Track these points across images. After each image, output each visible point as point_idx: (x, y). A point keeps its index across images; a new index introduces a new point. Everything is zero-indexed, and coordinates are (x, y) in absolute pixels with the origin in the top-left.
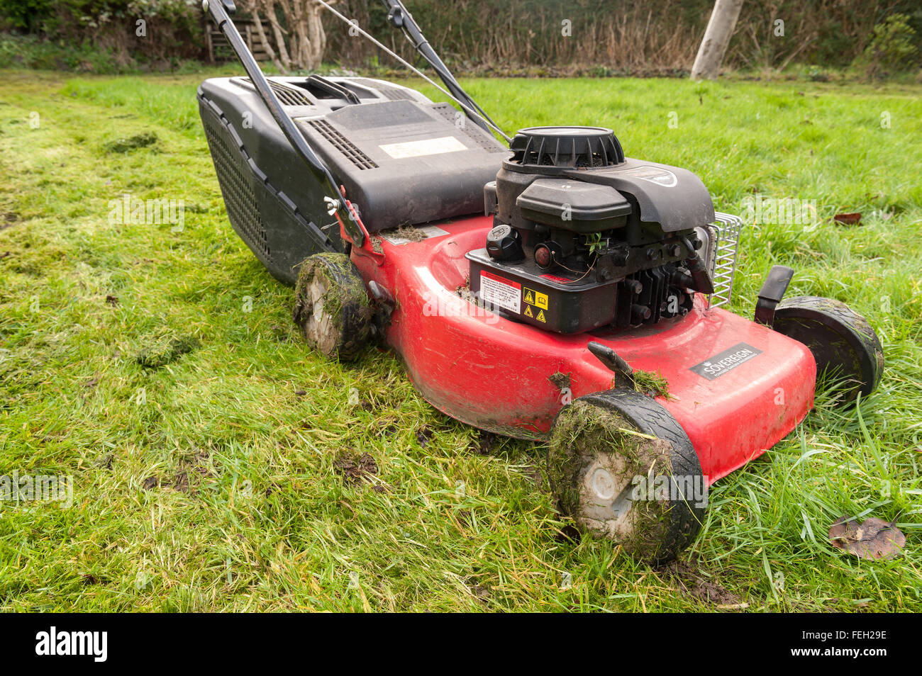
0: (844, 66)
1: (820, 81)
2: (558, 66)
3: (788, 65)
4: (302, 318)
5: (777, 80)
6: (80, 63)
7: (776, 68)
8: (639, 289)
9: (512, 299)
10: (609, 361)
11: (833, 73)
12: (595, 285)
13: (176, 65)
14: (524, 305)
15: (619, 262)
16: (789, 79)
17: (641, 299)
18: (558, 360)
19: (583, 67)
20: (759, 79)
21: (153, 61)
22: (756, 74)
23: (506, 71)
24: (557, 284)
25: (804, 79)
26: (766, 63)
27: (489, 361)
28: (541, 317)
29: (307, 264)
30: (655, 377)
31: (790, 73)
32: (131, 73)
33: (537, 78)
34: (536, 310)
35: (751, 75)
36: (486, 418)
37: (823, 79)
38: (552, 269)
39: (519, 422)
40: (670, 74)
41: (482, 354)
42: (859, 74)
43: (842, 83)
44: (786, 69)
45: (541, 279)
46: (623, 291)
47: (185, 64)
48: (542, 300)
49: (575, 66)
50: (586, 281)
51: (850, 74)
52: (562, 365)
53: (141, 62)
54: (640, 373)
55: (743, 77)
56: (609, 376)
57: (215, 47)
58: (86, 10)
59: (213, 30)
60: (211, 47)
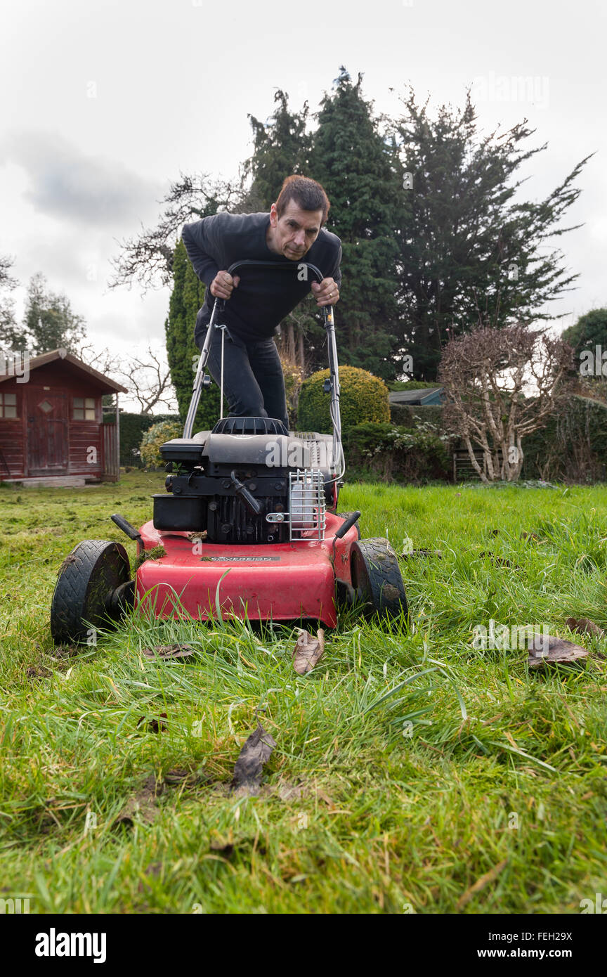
8: (213, 507)
57: (458, 470)
58: (367, 445)
59: (458, 457)
60: (455, 470)
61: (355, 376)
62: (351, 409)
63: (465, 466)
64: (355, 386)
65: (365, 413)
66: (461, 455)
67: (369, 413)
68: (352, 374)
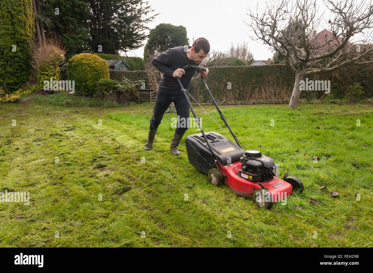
0: (342, 97)
1: (333, 103)
2: (247, 101)
3: (323, 98)
4: (210, 180)
5: (319, 103)
6: (103, 104)
7: (319, 99)
8: (265, 175)
9: (246, 177)
10: (260, 185)
11: (338, 100)
12: (258, 175)
13: (129, 104)
14: (248, 178)
15: (261, 172)
16: (323, 103)
17: (265, 177)
18: (253, 185)
19: (255, 101)
20: (313, 103)
21: (123, 103)
22: (312, 102)
23: (230, 103)
24: (253, 175)
25: (328, 103)
26: (315, 98)
27: (244, 186)
28: (251, 179)
29: (210, 171)
30: (267, 187)
31: (323, 101)
32: (117, 107)
33: (240, 105)
34: (250, 178)
35: (310, 102)
36: (243, 194)
37: (335, 103)
38: (252, 173)
39: (248, 194)
40: (283, 103)
41: (243, 185)
42: (347, 101)
43: (340, 104)
44: (322, 100)
45: (251, 174)
46: (262, 176)
47: (132, 104)
48: (251, 177)
49: (252, 101)
50: (257, 175)
51: (343, 101)
52: (254, 186)
53: (120, 103)
54: (265, 187)
55: (307, 103)
56: (261, 187)
57: (140, 98)
58: (106, 90)
59: (140, 93)
60: (139, 98)
61: (95, 59)
62: (95, 74)
63: (143, 96)
64: (96, 63)
65: (101, 75)
66: (141, 92)
67: (103, 75)
68: (93, 58)
